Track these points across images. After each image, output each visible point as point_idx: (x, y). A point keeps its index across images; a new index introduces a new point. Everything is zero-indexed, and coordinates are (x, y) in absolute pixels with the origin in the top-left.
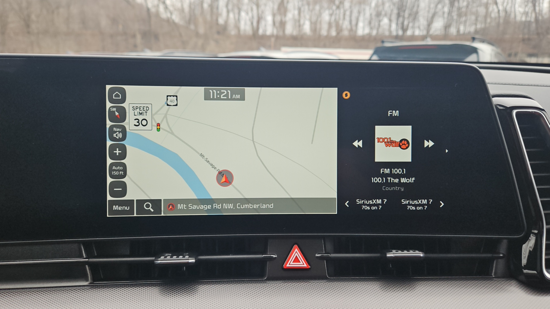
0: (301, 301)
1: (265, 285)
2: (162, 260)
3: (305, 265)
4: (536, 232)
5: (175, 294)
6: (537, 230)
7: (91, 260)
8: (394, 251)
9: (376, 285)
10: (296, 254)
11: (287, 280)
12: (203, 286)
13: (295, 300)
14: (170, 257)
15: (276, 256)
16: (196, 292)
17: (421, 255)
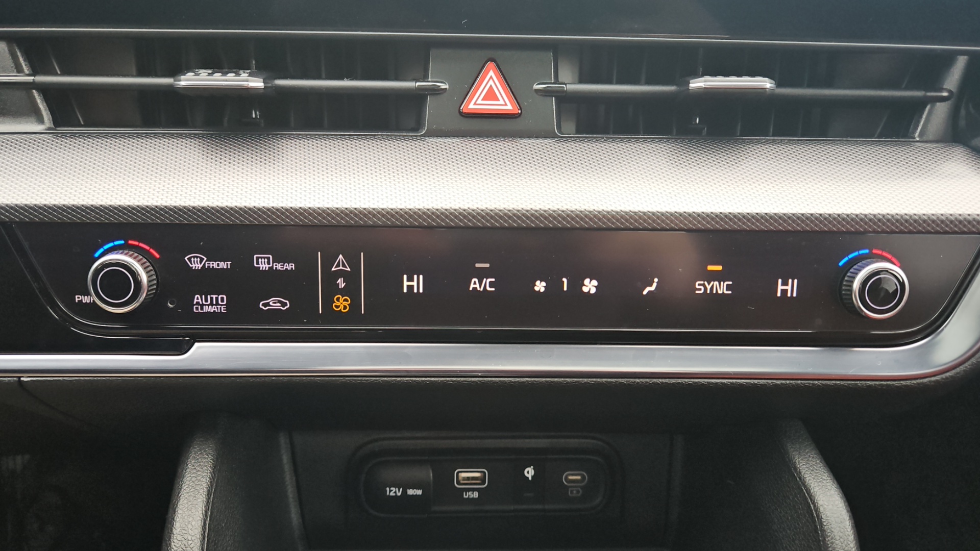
1: (421, 144)
2: (187, 80)
3: (509, 107)
7: (40, 79)
8: (706, 78)
10: (491, 82)
11: (468, 137)
14: (207, 74)
15: (448, 86)
17: (767, 84)
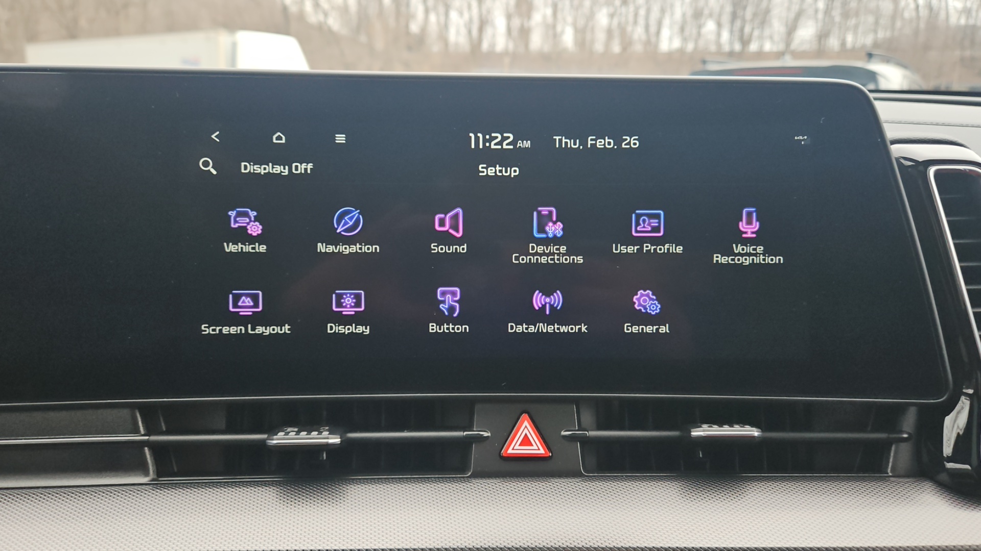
0: (533, 515)
1: (468, 486)
2: (280, 439)
3: (542, 451)
4: (971, 391)
5: (303, 500)
6: (972, 389)
7: (154, 438)
8: (705, 426)
9: (670, 487)
10: (526, 431)
11: (508, 478)
12: (355, 486)
13: (521, 513)
14: (295, 433)
15: (489, 434)
16: (341, 498)
17: (756, 433)
